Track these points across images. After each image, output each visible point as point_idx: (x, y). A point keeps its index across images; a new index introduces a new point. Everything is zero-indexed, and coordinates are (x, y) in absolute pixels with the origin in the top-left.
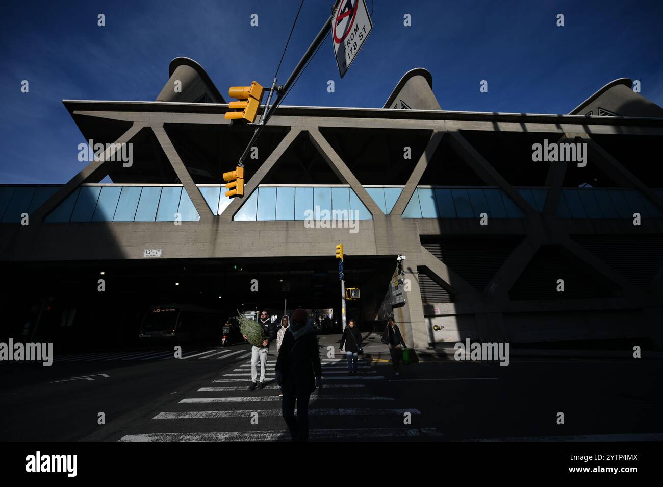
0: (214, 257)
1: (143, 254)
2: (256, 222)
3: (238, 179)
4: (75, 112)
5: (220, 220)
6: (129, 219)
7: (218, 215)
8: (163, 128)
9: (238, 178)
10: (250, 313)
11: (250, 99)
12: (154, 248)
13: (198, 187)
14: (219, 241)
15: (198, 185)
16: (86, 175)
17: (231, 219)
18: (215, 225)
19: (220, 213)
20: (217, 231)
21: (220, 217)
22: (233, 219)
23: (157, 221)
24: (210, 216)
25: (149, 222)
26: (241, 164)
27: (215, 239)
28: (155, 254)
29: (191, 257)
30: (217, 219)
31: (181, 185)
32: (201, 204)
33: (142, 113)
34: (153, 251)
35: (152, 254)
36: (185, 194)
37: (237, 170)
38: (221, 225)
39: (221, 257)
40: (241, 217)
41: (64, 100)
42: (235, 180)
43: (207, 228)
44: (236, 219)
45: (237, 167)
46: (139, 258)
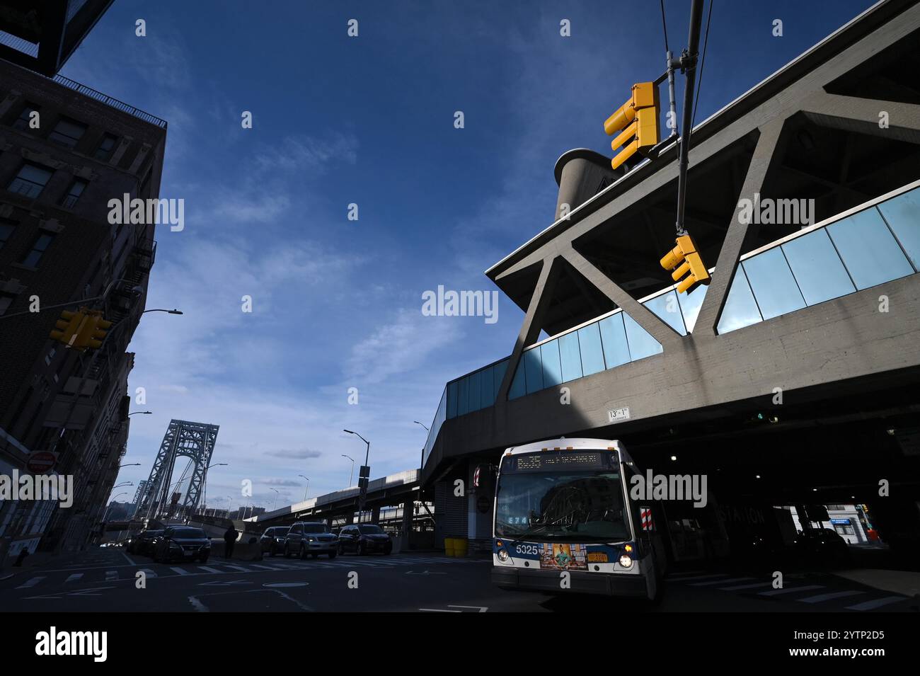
0: (710, 404)
1: (608, 418)
2: (765, 323)
3: (687, 258)
4: (497, 278)
5: (696, 341)
6: (578, 375)
7: (689, 333)
8: (573, 249)
9: (686, 255)
10: (844, 509)
11: (639, 114)
12: (619, 407)
13: (641, 304)
14: (708, 374)
15: (640, 301)
16: (524, 338)
17: (712, 332)
18: (690, 351)
19: (690, 329)
20: (697, 360)
21: (693, 336)
22: (716, 333)
23: (608, 368)
24: (676, 340)
25: (600, 374)
26: (681, 231)
27: (701, 374)
28: (621, 415)
29: (673, 411)
30: (689, 340)
31: (619, 309)
32: (656, 325)
33: (547, 245)
34: (618, 411)
35: (618, 416)
36: (629, 321)
37: (679, 243)
38: (699, 349)
39: (722, 401)
40: (732, 322)
41: (486, 272)
42: (684, 261)
43: (679, 359)
44: (723, 330)
45: (677, 239)
46: (606, 425)
